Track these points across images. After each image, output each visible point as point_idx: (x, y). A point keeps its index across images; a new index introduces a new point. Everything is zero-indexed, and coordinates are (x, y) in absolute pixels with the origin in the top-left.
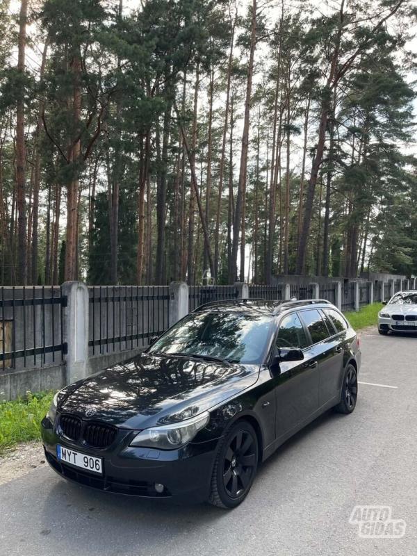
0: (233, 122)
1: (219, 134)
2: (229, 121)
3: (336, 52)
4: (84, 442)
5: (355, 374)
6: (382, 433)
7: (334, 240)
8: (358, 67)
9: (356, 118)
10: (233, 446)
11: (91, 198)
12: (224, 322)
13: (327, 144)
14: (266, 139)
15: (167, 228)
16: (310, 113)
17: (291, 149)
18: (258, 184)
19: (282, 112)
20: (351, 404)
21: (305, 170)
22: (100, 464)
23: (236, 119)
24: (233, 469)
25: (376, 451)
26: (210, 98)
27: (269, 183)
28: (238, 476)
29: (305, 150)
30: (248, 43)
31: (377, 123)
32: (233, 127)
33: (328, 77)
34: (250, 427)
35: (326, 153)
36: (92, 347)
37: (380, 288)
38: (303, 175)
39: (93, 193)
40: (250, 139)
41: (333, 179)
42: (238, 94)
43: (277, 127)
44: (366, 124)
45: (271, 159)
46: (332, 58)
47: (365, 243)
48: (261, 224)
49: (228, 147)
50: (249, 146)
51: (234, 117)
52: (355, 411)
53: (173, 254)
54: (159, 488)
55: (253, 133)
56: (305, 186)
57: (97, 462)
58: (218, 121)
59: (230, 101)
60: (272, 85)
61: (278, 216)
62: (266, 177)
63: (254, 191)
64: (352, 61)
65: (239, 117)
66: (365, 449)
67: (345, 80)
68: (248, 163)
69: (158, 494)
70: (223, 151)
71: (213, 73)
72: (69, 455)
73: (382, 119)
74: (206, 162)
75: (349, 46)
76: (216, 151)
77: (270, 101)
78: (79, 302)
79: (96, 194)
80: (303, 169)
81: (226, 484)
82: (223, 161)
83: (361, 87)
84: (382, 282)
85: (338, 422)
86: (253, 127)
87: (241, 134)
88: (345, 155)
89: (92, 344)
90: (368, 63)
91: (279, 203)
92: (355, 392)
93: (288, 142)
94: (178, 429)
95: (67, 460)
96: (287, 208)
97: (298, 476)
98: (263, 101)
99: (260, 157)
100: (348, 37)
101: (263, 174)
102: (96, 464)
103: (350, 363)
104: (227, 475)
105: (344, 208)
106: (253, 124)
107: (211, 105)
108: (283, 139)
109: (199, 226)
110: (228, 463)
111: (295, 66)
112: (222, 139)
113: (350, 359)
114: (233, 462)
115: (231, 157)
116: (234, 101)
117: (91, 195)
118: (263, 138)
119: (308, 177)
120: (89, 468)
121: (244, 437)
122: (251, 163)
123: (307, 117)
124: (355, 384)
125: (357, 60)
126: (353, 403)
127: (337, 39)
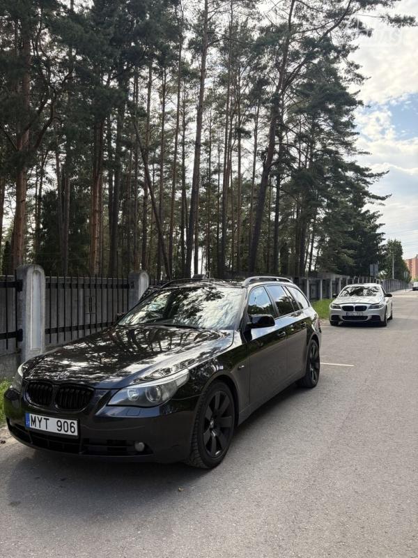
0: (185, 124)
1: (171, 136)
2: (181, 123)
3: (285, 60)
4: (56, 406)
5: (317, 349)
6: (345, 401)
7: (283, 243)
8: (304, 76)
9: (302, 126)
10: (212, 405)
11: (38, 198)
12: (184, 305)
13: (277, 147)
14: (217, 142)
15: (120, 226)
16: (259, 119)
17: (242, 154)
18: (211, 187)
19: (232, 117)
20: (315, 379)
21: (256, 174)
22: (76, 426)
23: (188, 122)
24: (211, 430)
25: (342, 415)
26: (162, 99)
27: (221, 187)
28: (216, 437)
29: (256, 153)
30: (199, 48)
31: (322, 130)
32: (184, 130)
33: (277, 84)
34: (227, 389)
35: (276, 157)
36: (49, 335)
37: (328, 285)
38: (253, 178)
39: (40, 192)
40: (202, 141)
41: (282, 182)
42: (190, 97)
43: (229, 131)
44: (312, 131)
45: (223, 163)
46: (280, 67)
47: (312, 245)
48: (213, 227)
49: (180, 150)
50: (202, 148)
51: (186, 119)
52: (318, 385)
53: (126, 253)
54: (140, 446)
55: (205, 136)
56: (255, 190)
57: (72, 425)
58: (170, 123)
59: (181, 104)
60: (221, 90)
61: (229, 219)
62: (219, 179)
63: (206, 194)
64: (299, 71)
65: (191, 120)
66: (332, 415)
67: (292, 88)
68: (201, 166)
69: (138, 453)
70: (175, 153)
71: (165, 76)
72: (40, 422)
73: (326, 127)
74: (158, 163)
75: (296, 55)
76: (169, 153)
77: (221, 106)
78: (35, 286)
79: (43, 193)
80: (254, 173)
81: (206, 443)
82: (174, 164)
83: (307, 96)
84: (329, 280)
85: (303, 395)
86: (205, 131)
87: (193, 137)
88: (294, 159)
89: (48, 331)
90: (314, 72)
91: (231, 206)
92: (317, 367)
93: (239, 146)
94: (158, 386)
95: (37, 427)
96: (238, 211)
97: (272, 439)
98: (214, 105)
99: (212, 160)
100: (295, 46)
101: (215, 177)
102: (71, 427)
103: (312, 339)
104: (206, 435)
105: (291, 212)
106: (205, 127)
107: (164, 106)
108: (234, 142)
109: (151, 228)
110: (207, 423)
111: (244, 73)
112: (174, 141)
113: (313, 334)
114: (211, 423)
115: (183, 159)
116: (187, 104)
117: (38, 194)
118: (215, 141)
119: (258, 181)
120: (62, 432)
121: (222, 398)
122: (203, 165)
123: (257, 123)
124: (317, 360)
125: (303, 70)
126: (317, 378)
127: (284, 48)
